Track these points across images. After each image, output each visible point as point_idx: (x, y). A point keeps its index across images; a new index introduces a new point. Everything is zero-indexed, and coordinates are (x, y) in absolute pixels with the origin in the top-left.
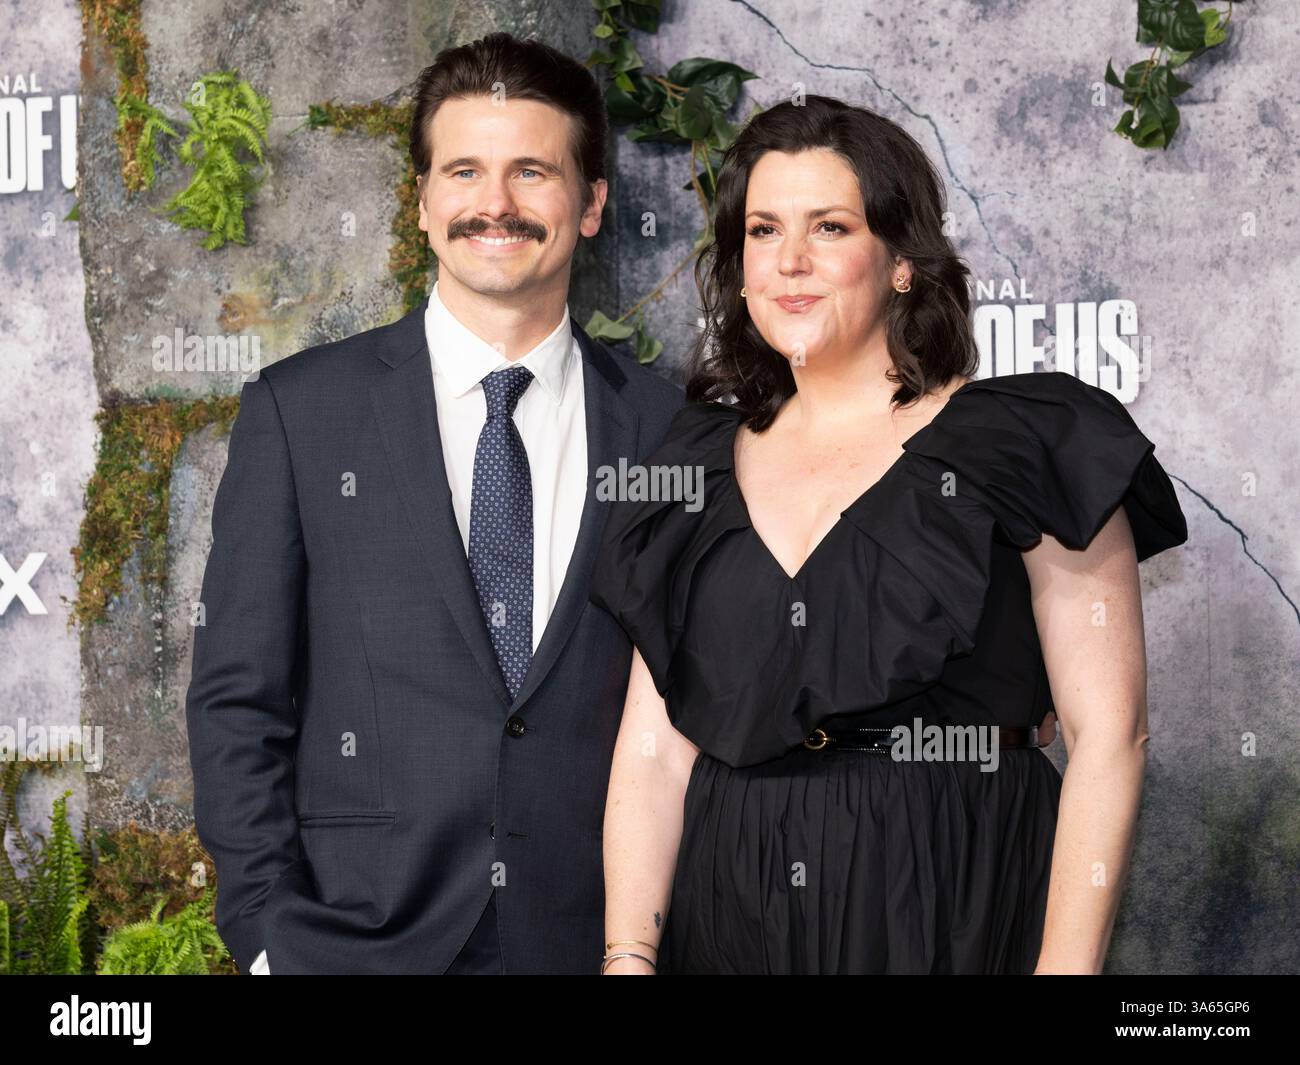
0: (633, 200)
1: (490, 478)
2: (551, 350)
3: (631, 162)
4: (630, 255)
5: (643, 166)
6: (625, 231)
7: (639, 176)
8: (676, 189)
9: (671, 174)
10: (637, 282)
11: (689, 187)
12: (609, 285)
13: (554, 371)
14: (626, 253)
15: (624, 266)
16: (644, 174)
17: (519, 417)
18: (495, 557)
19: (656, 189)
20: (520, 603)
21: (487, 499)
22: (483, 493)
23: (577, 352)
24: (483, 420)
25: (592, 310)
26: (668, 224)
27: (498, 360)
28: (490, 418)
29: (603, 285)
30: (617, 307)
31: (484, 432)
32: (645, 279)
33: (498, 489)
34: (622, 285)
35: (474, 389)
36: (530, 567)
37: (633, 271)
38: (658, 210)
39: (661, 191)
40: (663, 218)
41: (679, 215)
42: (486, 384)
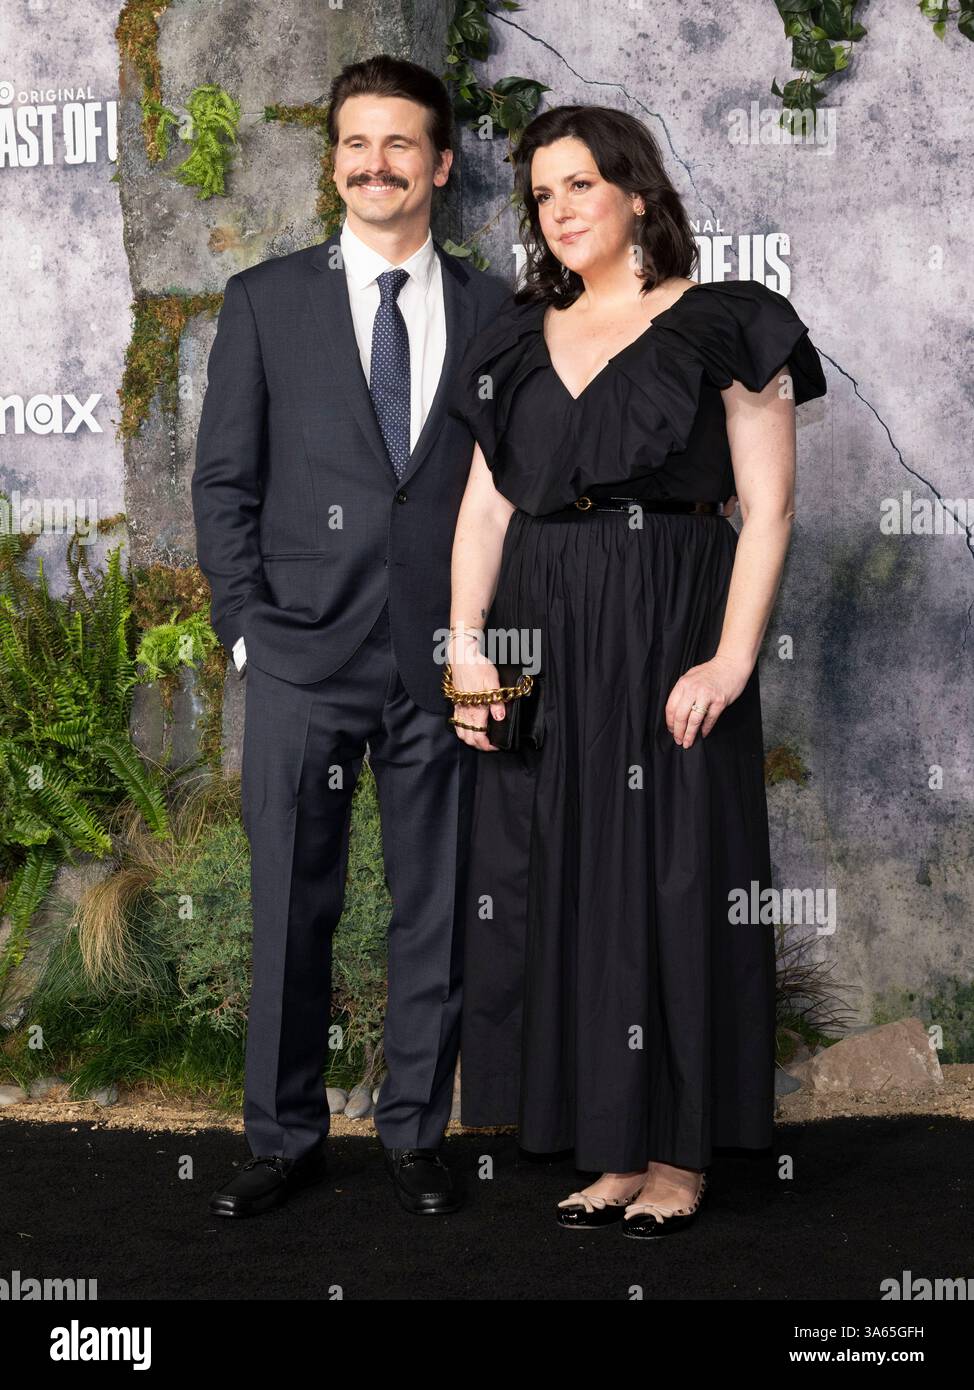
0: (471, 169)
1: (382, 340)
2: (421, 258)
3: (470, 144)
4: (469, 204)
5: (477, 147)
6: (466, 189)
7: (475, 153)
8: (499, 162)
9: (495, 152)
10: (473, 222)
11: (507, 160)
12: (456, 223)
13: (423, 272)
14: (467, 203)
15: (465, 211)
16: (478, 152)
17: (401, 302)
18: (387, 390)
19: (486, 161)
20: (402, 419)
21: (381, 353)
22: (378, 350)
23: (437, 260)
24: (379, 304)
25: (445, 238)
26: (494, 184)
27: (386, 266)
28: (383, 302)
29: (452, 223)
30: (462, 238)
31: (379, 311)
32: (479, 219)
33: (388, 347)
34: (464, 222)
35: (372, 284)
36: (409, 396)
37: (471, 214)
38: (487, 175)
39: (489, 163)
40: (490, 180)
41: (500, 178)
42: (379, 280)
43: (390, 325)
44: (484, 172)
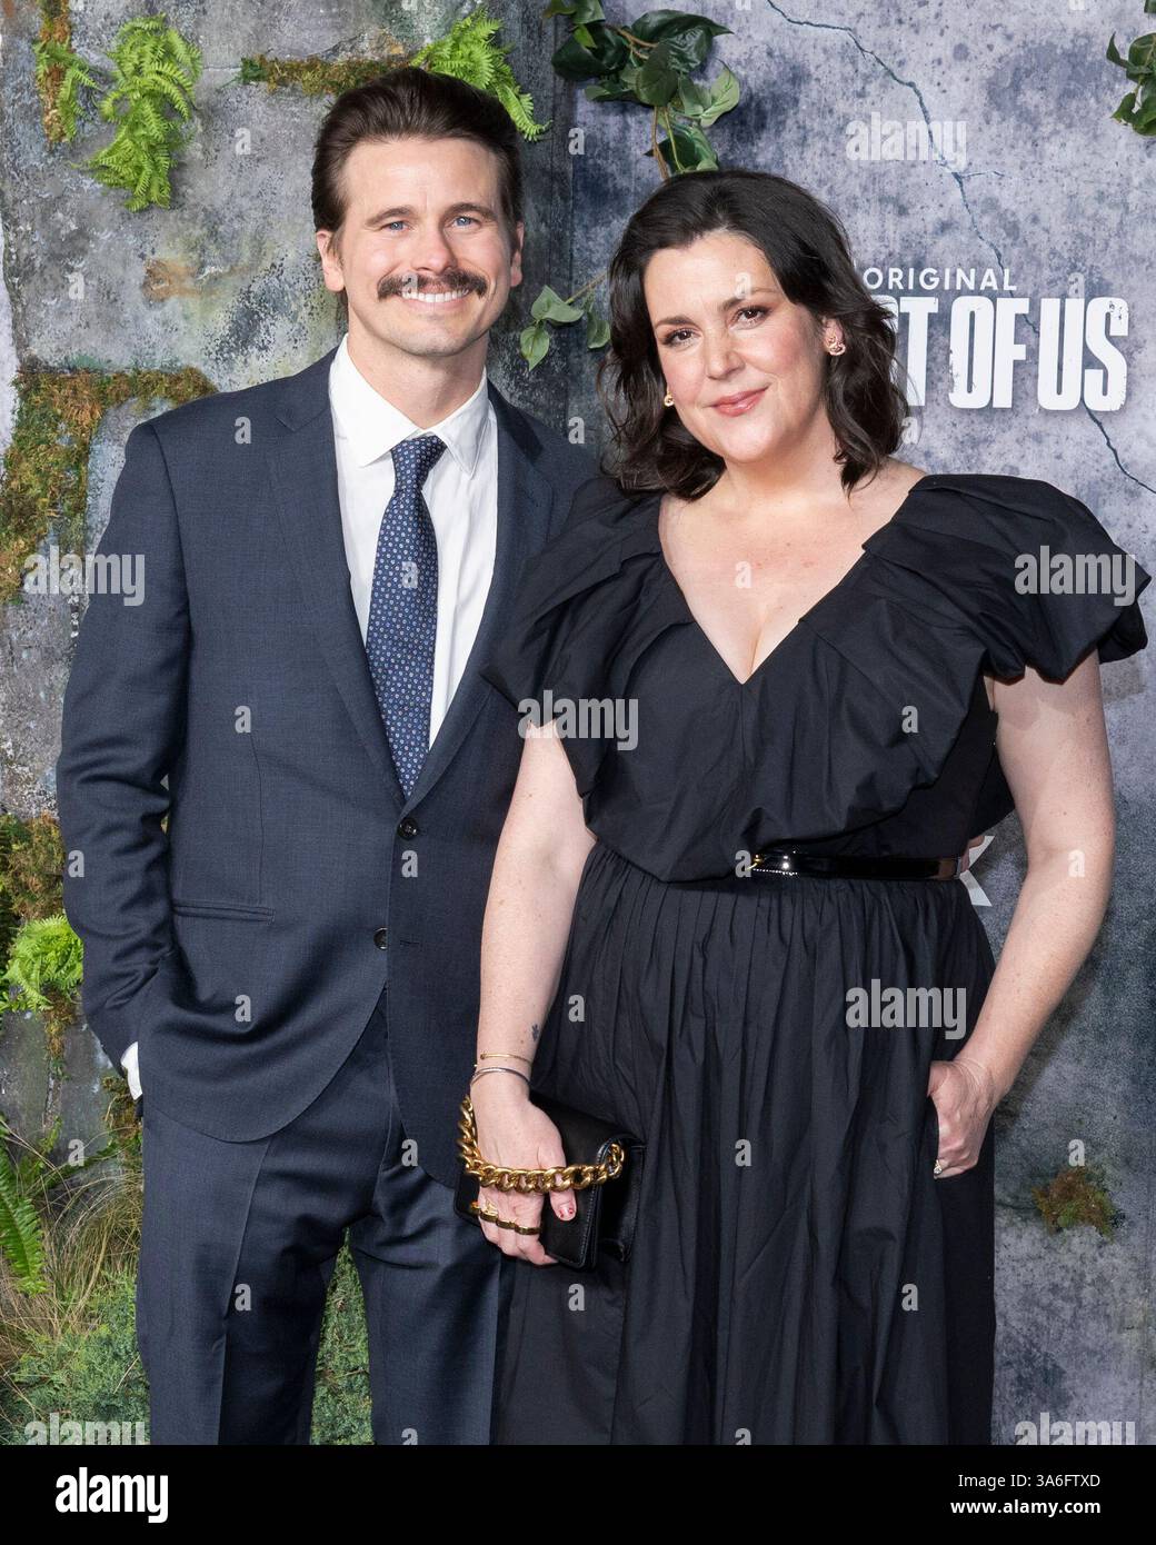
0: (591, 161)
1: (394, 557)
2: (467, 417)
3: (591, 118)
4: (586, 222)
5: (603, 124)
6: (581, 195)
7: (598, 135)
8: (637, 152)
9: (633, 135)
10: (591, 252)
11: (650, 154)
12: (561, 256)
14: (582, 220)
15: (579, 233)
16: (604, 133)
18: (395, 644)
19: (616, 150)
20: (419, 693)
21: (390, 580)
23: (492, 417)
24: (391, 493)
25: (542, 284)
26: (628, 189)
28: (398, 491)
29: (554, 257)
30: (571, 278)
31: (390, 506)
32: (601, 249)
34: (576, 255)
35: (382, 458)
37: (588, 239)
38: (616, 174)
39: (621, 153)
40: (622, 182)
41: (639, 178)
42: (396, 453)
43: (408, 533)
44: (613, 168)
